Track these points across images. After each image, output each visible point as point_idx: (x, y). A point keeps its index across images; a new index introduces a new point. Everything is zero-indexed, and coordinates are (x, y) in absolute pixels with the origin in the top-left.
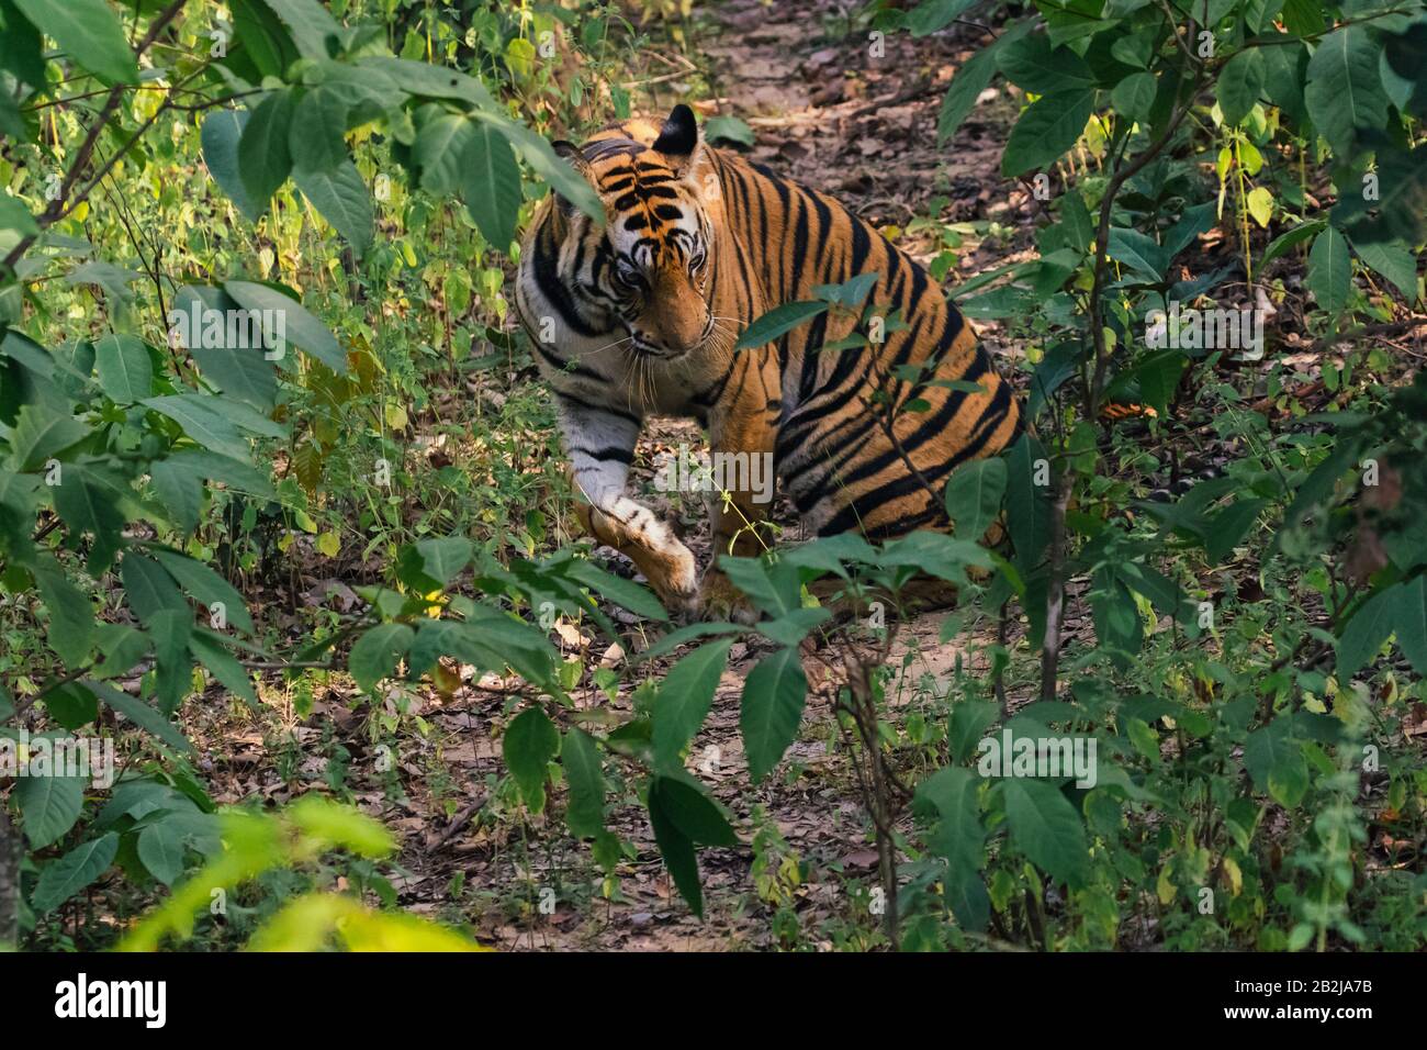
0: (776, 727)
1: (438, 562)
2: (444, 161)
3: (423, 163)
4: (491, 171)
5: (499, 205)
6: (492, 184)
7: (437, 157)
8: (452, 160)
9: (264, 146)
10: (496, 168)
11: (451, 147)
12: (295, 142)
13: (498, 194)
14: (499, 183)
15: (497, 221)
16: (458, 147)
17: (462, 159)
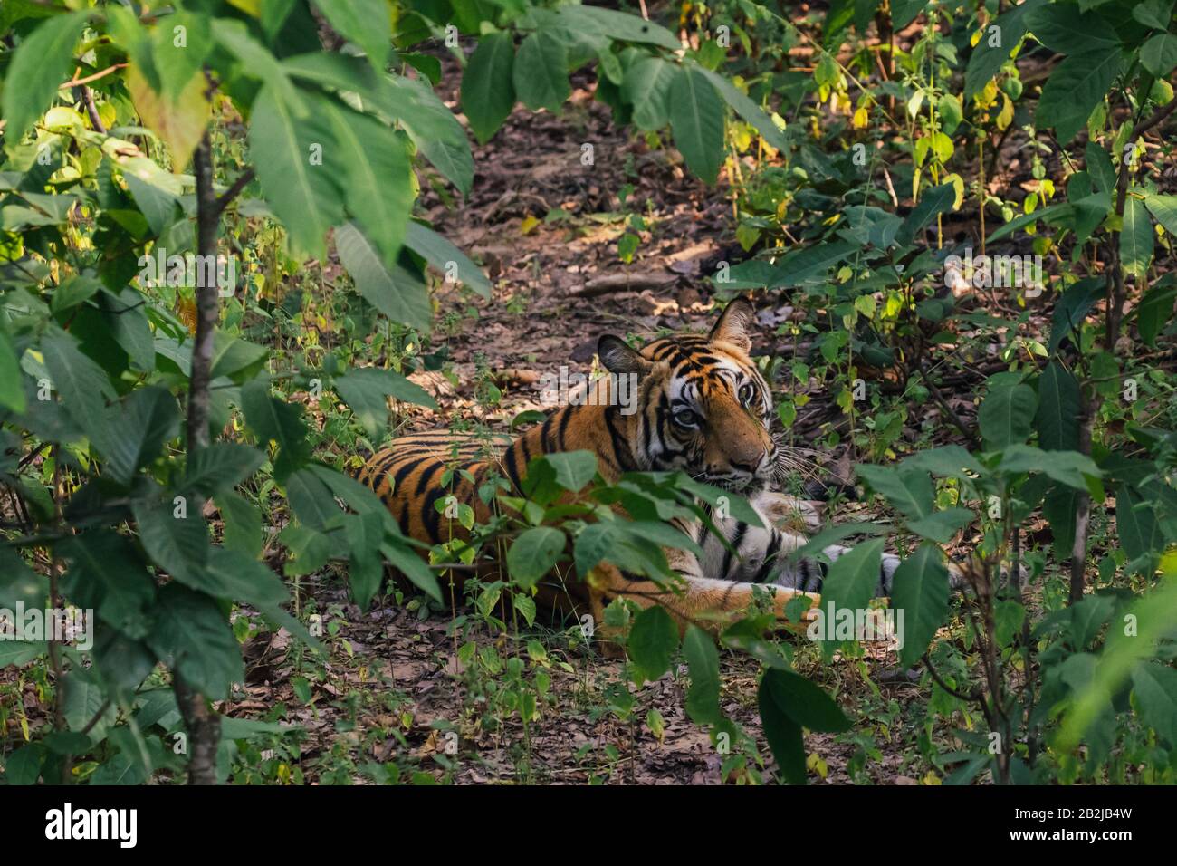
0: (923, 618)
1: (569, 472)
2: (652, 100)
3: (634, 101)
4: (696, 109)
5: (704, 139)
6: (697, 120)
7: (645, 95)
8: (659, 99)
9: (486, 85)
10: (700, 106)
11: (656, 87)
12: (520, 81)
13: (703, 131)
14: (703, 119)
15: (702, 153)
16: (663, 88)
17: (667, 96)
